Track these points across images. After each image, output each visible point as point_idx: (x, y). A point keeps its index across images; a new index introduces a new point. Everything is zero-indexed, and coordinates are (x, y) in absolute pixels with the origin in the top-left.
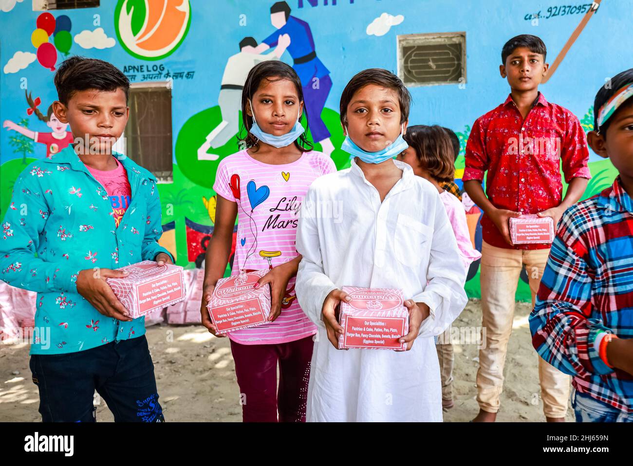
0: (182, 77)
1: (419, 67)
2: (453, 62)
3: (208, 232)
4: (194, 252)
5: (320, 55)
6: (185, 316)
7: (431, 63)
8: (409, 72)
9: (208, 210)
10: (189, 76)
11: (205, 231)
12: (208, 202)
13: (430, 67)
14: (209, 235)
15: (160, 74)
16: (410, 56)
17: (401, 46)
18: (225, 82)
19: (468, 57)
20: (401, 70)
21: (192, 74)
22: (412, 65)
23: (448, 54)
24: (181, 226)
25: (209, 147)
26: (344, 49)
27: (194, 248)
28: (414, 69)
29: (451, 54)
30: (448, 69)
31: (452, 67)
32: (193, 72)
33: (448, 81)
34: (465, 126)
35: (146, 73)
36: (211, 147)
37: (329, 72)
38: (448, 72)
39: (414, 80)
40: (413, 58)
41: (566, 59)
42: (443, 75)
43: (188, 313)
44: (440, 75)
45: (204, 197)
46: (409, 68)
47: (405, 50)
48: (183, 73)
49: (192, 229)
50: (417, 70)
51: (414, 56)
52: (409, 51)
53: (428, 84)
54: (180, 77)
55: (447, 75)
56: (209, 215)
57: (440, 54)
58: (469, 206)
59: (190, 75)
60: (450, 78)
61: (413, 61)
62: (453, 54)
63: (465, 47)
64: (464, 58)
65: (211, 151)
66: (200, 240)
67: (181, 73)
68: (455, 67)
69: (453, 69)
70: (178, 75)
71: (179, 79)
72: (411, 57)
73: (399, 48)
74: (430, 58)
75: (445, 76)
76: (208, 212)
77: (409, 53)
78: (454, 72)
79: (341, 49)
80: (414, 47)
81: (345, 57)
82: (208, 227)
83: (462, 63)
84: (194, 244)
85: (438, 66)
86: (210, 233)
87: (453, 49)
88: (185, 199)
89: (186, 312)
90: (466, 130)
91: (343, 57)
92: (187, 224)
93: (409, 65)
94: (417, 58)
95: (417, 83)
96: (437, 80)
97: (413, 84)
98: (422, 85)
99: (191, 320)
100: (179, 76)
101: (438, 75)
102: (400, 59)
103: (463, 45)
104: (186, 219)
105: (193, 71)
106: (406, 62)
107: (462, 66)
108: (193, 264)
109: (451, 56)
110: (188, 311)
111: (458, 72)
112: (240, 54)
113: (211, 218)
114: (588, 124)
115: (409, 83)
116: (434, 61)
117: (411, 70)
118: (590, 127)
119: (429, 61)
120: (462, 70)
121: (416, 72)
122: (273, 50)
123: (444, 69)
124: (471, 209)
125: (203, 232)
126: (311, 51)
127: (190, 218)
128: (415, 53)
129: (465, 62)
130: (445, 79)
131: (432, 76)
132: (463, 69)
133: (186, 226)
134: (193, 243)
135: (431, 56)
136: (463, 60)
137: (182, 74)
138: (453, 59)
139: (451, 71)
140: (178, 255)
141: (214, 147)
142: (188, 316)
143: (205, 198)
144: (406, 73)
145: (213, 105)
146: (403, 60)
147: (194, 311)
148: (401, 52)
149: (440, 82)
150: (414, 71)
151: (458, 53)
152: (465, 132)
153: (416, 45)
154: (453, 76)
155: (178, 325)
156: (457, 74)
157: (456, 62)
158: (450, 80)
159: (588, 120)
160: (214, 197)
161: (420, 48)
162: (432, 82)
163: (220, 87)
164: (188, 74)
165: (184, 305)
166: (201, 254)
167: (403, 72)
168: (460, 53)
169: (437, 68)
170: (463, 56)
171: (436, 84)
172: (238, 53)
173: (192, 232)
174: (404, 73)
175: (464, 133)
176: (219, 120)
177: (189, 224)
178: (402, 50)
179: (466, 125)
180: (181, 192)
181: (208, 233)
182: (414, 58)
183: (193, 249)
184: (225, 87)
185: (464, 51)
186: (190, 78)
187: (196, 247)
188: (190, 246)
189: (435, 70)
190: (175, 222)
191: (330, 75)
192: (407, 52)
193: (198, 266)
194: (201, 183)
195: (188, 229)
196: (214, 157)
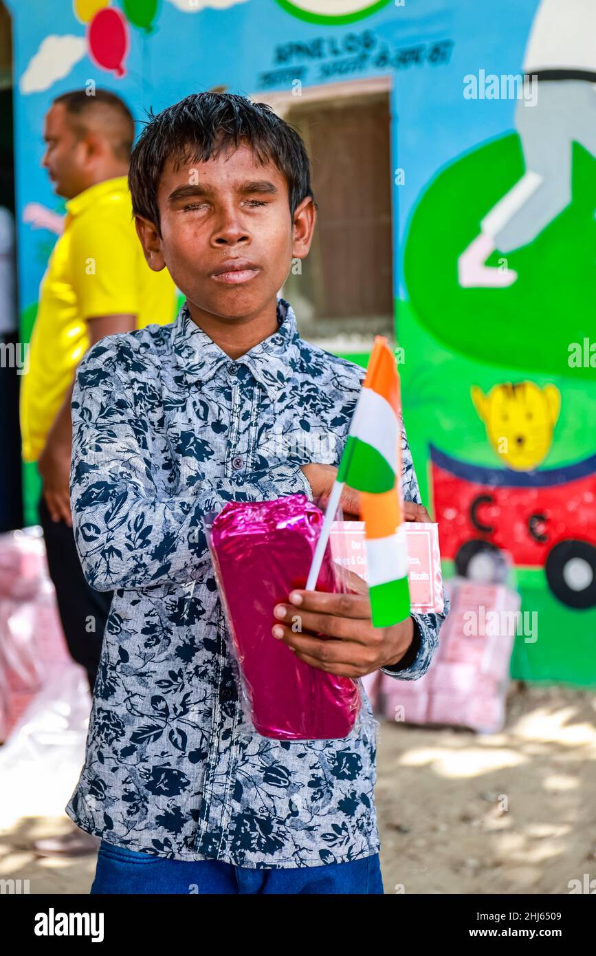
0: (418, 60)
4: (452, 535)
6: (431, 703)
9: (486, 422)
10: (438, 56)
11: (480, 481)
12: (488, 399)
14: (489, 490)
15: (364, 57)
18: (531, 62)
21: (445, 48)
25: (489, 249)
32: (450, 43)
35: (329, 59)
36: (496, 250)
43: (437, 695)
45: (476, 387)
48: (422, 48)
49: (446, 475)
54: (415, 60)
56: (489, 436)
59: (439, 53)
66: (465, 502)
67: (415, 51)
70: (409, 57)
71: (413, 67)
82: (487, 470)
84: (452, 516)
88: (426, 392)
89: (432, 694)
92: (434, 460)
99: (443, 717)
100: (412, 58)
104: (432, 447)
105: (447, 41)
108: (450, 566)
113: (493, 445)
125: (473, 483)
127: (439, 444)
133: (429, 465)
134: (449, 510)
137: (418, 53)
142: (436, 705)
143: (479, 388)
145: (499, 133)
164: (436, 50)
166: (470, 540)
173: (446, 483)
176: (516, 171)
177: (440, 460)
181: (487, 485)
183: (449, 525)
186: (439, 60)
187: (454, 521)
188: (441, 519)
193: (462, 570)
194: (469, 349)
195: (435, 471)
196: (504, 277)
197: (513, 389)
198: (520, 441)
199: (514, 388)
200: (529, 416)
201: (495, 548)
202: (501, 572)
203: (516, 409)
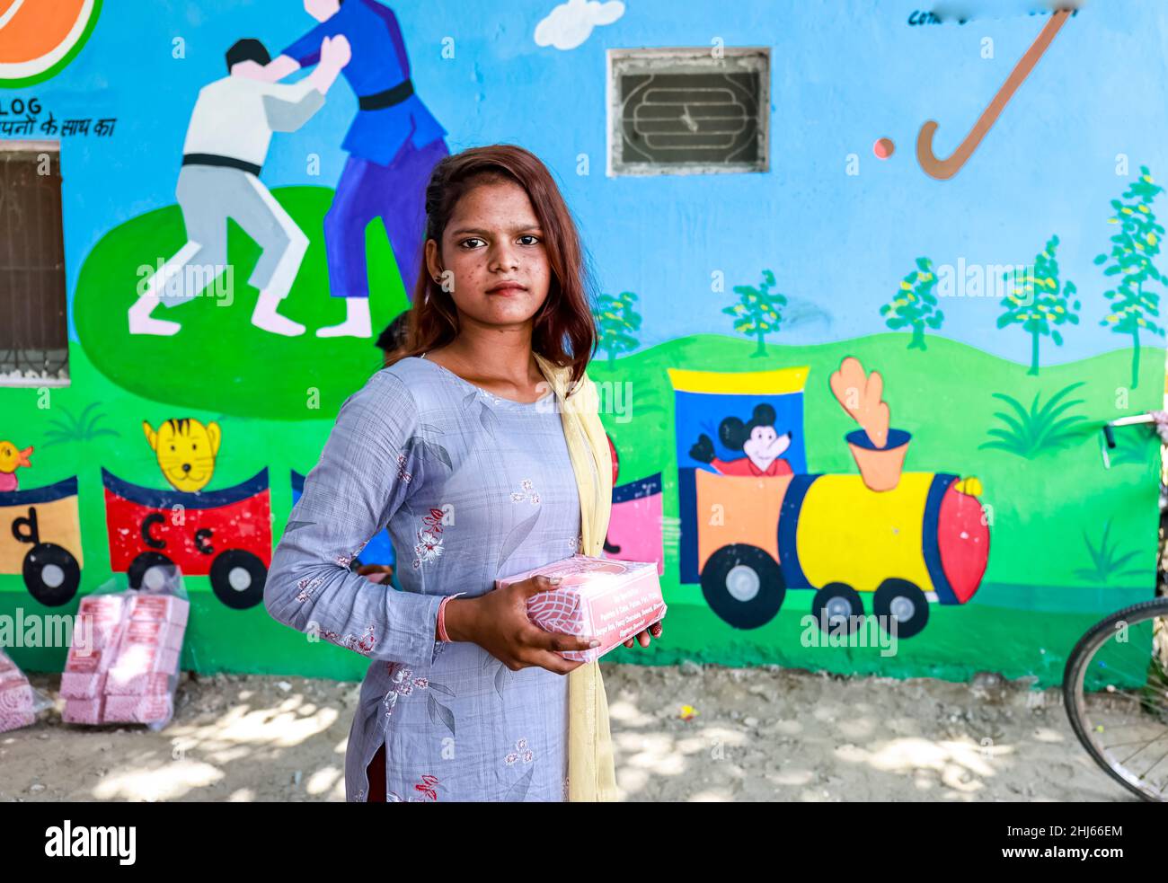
0: (85, 131)
1: (660, 126)
2: (739, 118)
3: (158, 503)
4: (125, 550)
5: (421, 91)
6: (103, 705)
7: (687, 118)
8: (635, 137)
9: (156, 452)
10: (104, 130)
11: (151, 501)
12: (157, 433)
13: (684, 127)
14: (160, 510)
15: (32, 121)
16: (637, 99)
17: (616, 75)
18: (191, 147)
19: (773, 109)
20: (616, 130)
21: (110, 124)
22: (641, 120)
23: (726, 97)
24: (92, 488)
25: (156, 303)
26: (479, 76)
27: (123, 539)
28: (646, 130)
29: (733, 96)
30: (727, 133)
31: (735, 128)
32: (114, 120)
33: (726, 163)
34: (764, 273)
36: (161, 304)
37: (442, 132)
38: (726, 139)
39: (646, 155)
40: (645, 103)
41: (1001, 122)
42: (715, 147)
43: (109, 698)
44: (707, 147)
45: (146, 422)
46: (636, 128)
47: (628, 84)
48: (89, 121)
49: (118, 497)
50: (652, 133)
51: (650, 98)
52: (635, 86)
53: (680, 167)
54: (81, 130)
55: (723, 147)
56: (159, 464)
57: (707, 97)
58: (767, 458)
59: (104, 127)
60: (732, 155)
61: (643, 112)
62: (738, 99)
63: (768, 83)
64: (765, 110)
65: (160, 312)
66: (138, 523)
67: (83, 122)
68: (744, 128)
69: (737, 132)
70: (76, 127)
71: (79, 135)
72: (640, 101)
73: (613, 78)
74: (685, 105)
75: (721, 150)
76: (157, 458)
77: (636, 90)
78: (742, 139)
79: (474, 77)
80: (648, 77)
81: (482, 97)
82: (159, 492)
83: (760, 120)
84: (125, 532)
85: (702, 126)
86: (162, 506)
87: (737, 84)
88: (99, 425)
89: (104, 698)
90: (765, 282)
91: (478, 98)
92: (106, 484)
93: (636, 119)
94: (655, 104)
95: (653, 164)
96: (702, 157)
97: (643, 166)
98: (666, 169)
99: (115, 717)
100: (78, 127)
101: (701, 147)
102: (615, 105)
103: (762, 77)
104: (105, 472)
105: (112, 117)
106: (628, 113)
107: (761, 127)
108: (123, 577)
109: (734, 102)
110: (110, 694)
111: (750, 140)
112: (227, 81)
113: (163, 471)
114: (1044, 279)
115: (634, 163)
116: (695, 112)
117: (641, 133)
118: (1047, 285)
119: (683, 112)
120: (760, 137)
121: (651, 138)
122: (308, 74)
123: (718, 133)
124: (771, 465)
125: (145, 503)
126: (400, 79)
127: (112, 470)
128: (650, 90)
129: (766, 118)
130: (718, 157)
131: (688, 147)
132: (763, 135)
133: (102, 489)
134: (123, 528)
135: (686, 101)
136: (761, 112)
137: (86, 124)
138: (737, 111)
139: (734, 139)
140: (86, 557)
141: (169, 305)
142: (109, 708)
143: (150, 425)
144: (627, 139)
145: (162, 204)
146: (622, 108)
147: (124, 695)
148: (616, 87)
149: (707, 163)
150: (646, 135)
151: (751, 96)
152: (762, 286)
153: (652, 74)
154: (738, 151)
155: (85, 728)
156: (746, 146)
157: (746, 118)
158: (731, 160)
159: (1045, 270)
160: (171, 421)
161: (661, 80)
162: (687, 163)
163: (180, 160)
164: (101, 123)
165: (99, 681)
166: (142, 554)
167: (619, 135)
168: (756, 96)
169: (699, 130)
170: (762, 103)
171: (698, 169)
172: (222, 77)
173: (120, 504)
174: (625, 142)
175: (758, 289)
176: (180, 240)
177: (112, 483)
178: (620, 87)
179: (765, 269)
180: (89, 408)
181: (158, 506)
182: (648, 104)
183: (122, 542)
184: (192, 159)
185: (765, 93)
186: (104, 134)
187: (128, 537)
188: (114, 535)
189: (695, 133)
190: (78, 478)
191: (447, 139)
192: (631, 89)
193: (136, 582)
194: (138, 389)
195: (108, 495)
196: (170, 328)
197: (179, 424)
198: (187, 468)
199: (180, 422)
200: (194, 447)
201: (166, 562)
202: (171, 580)
203: (183, 441)
